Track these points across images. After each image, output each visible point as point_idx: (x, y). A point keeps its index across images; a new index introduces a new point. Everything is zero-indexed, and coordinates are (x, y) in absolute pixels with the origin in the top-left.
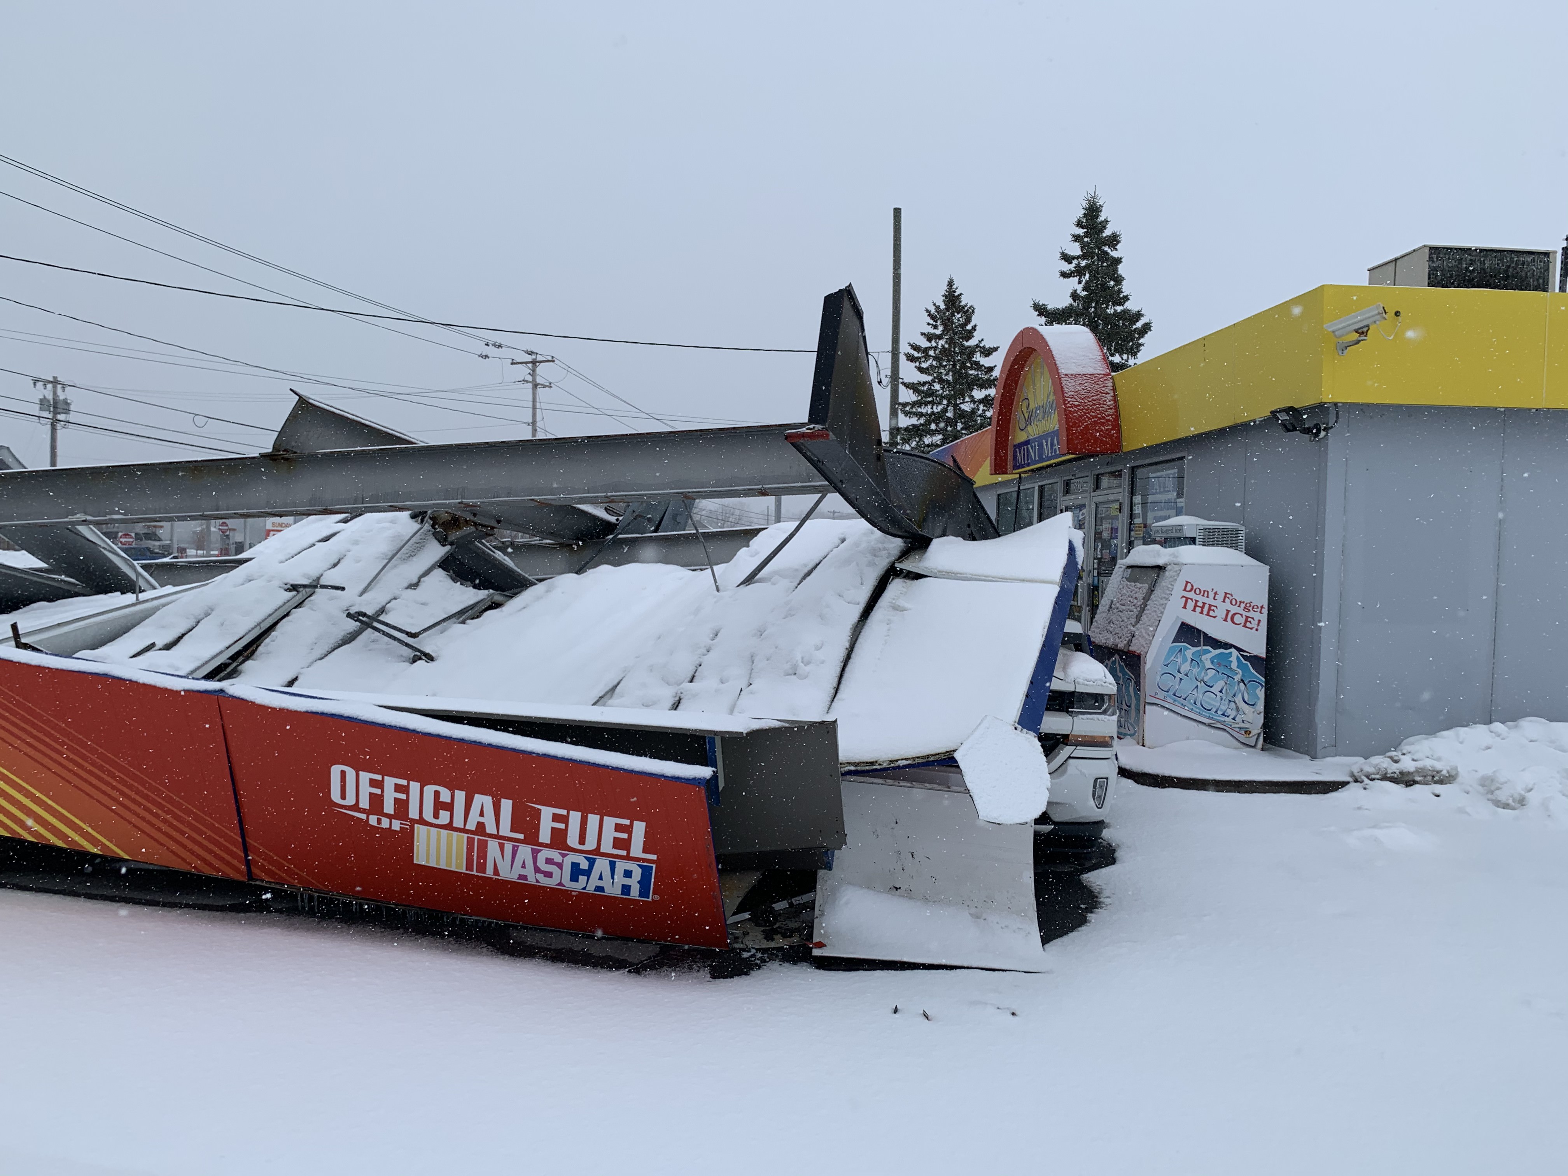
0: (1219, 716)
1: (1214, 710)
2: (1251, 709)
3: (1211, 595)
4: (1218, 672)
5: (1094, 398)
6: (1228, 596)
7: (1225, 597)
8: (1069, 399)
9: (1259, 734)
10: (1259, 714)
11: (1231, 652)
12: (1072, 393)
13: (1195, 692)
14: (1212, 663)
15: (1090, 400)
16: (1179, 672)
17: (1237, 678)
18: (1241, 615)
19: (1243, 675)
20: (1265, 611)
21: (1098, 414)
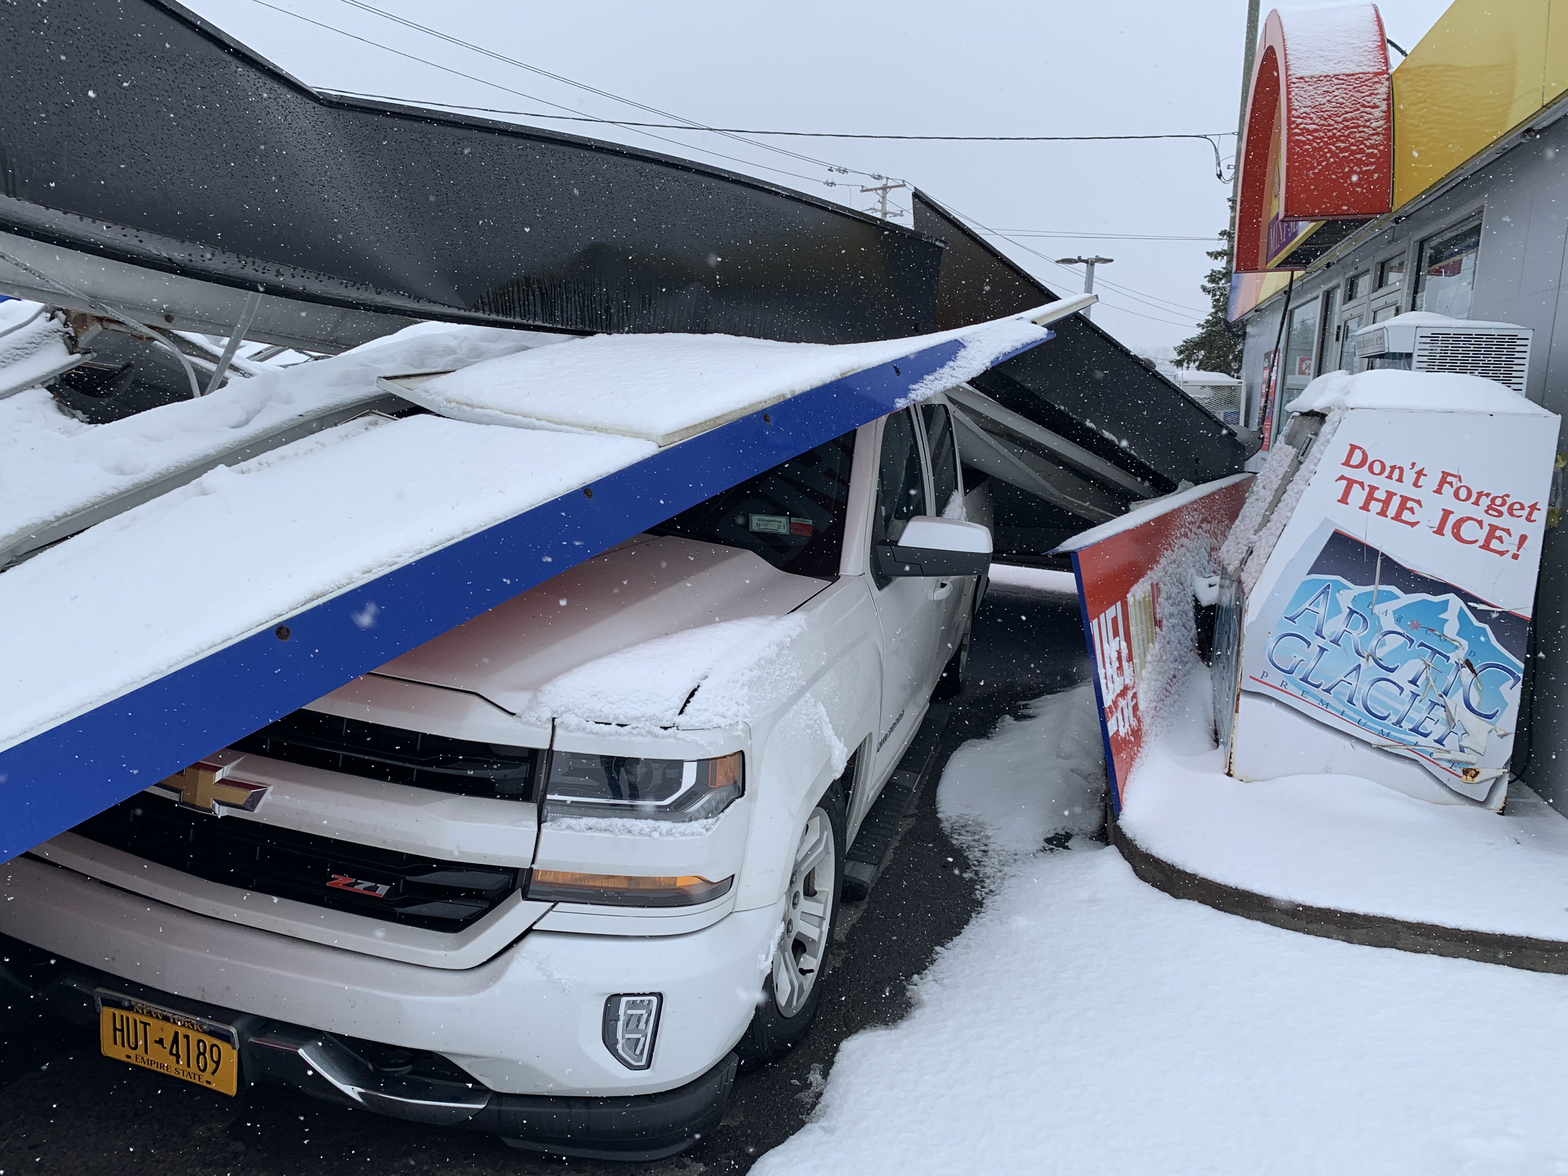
0: (1404, 733)
1: (1394, 719)
2: (1484, 725)
3: (1410, 476)
4: (1412, 641)
5: (1348, 116)
6: (1449, 479)
7: (1443, 481)
8: (1299, 121)
9: (1498, 780)
10: (1502, 736)
11: (1447, 602)
12: (1308, 110)
13: (1352, 678)
14: (1398, 621)
15: (1340, 119)
16: (1319, 633)
17: (1458, 656)
18: (1480, 523)
19: (1471, 652)
20: (1541, 517)
21: (1352, 144)
